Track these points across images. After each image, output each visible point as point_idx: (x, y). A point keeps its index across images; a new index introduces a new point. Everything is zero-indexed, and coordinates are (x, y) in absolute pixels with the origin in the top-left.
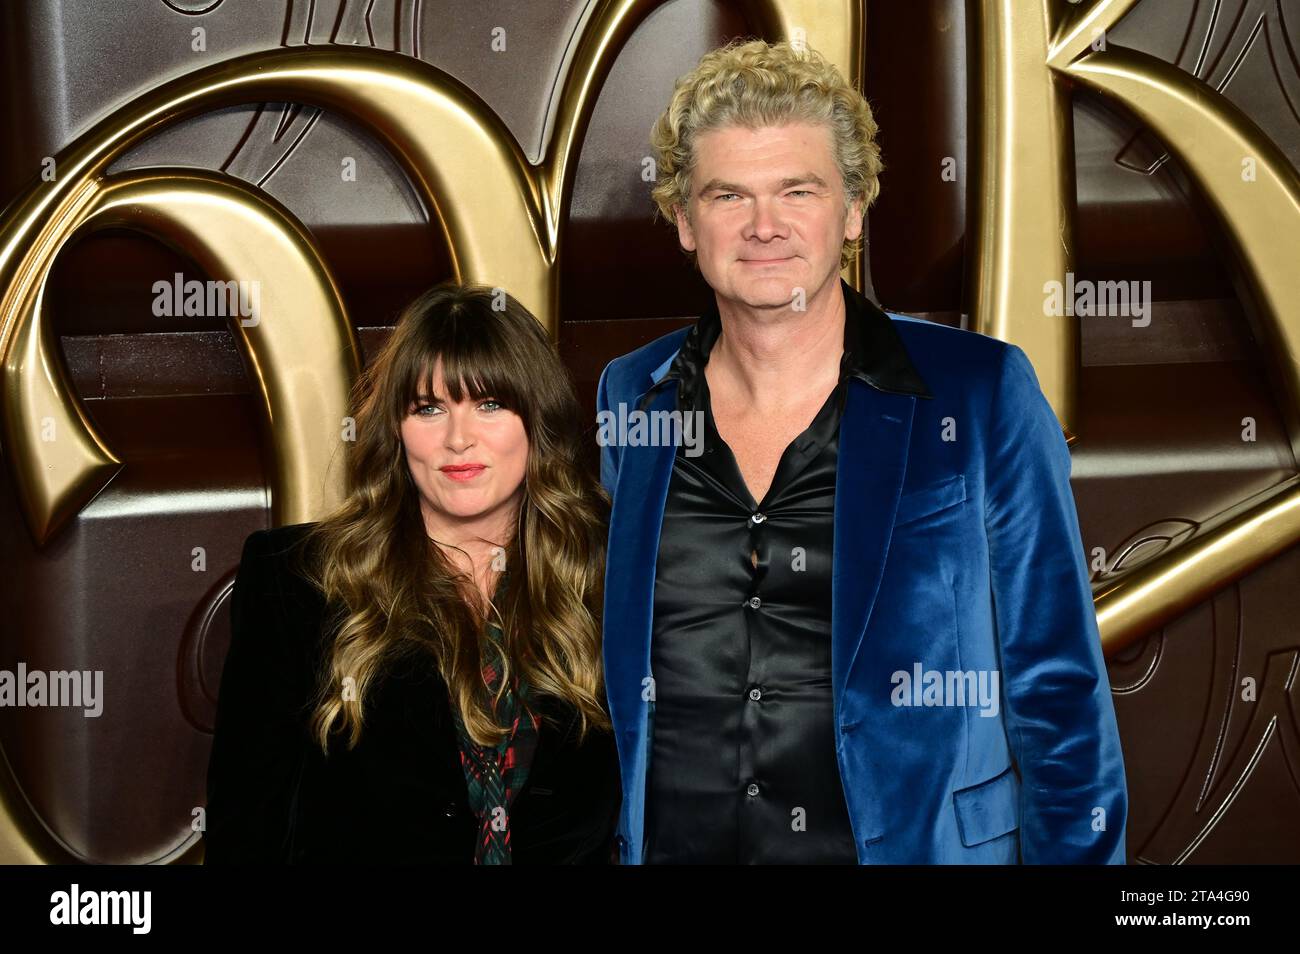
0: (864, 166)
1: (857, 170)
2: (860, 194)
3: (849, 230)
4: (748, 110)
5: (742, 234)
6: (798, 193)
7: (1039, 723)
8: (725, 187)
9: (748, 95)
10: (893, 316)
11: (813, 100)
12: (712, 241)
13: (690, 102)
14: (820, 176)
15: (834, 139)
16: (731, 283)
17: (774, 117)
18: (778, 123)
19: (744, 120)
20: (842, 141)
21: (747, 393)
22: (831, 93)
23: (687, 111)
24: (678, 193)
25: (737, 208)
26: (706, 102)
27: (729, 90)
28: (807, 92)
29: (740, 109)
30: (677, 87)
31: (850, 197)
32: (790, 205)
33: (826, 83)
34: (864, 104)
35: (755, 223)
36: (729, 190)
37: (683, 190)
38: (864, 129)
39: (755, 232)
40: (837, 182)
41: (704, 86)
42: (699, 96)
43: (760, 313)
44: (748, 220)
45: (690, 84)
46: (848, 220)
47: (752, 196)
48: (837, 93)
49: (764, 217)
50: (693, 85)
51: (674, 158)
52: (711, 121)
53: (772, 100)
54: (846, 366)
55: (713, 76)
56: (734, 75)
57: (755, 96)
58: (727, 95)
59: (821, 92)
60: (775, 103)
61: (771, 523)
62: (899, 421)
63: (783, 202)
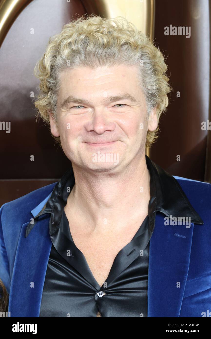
0: (159, 89)
1: (154, 92)
2: (158, 105)
3: (150, 125)
4: (90, 57)
5: (86, 127)
6: (120, 105)
8: (76, 101)
9: (90, 48)
10: (177, 178)
11: (129, 51)
13: (57, 51)
14: (132, 95)
17: (105, 61)
18: (107, 65)
19: (88, 63)
20: (146, 75)
22: (139, 48)
23: (55, 56)
24: (50, 103)
25: (83, 113)
26: (66, 52)
27: (79, 45)
28: (125, 47)
29: (85, 57)
30: (50, 43)
31: (150, 107)
32: (115, 112)
33: (136, 42)
34: (159, 54)
35: (94, 123)
36: (78, 103)
37: (52, 103)
38: (159, 68)
39: (94, 128)
40: (142, 98)
41: (65, 42)
42: (62, 48)
44: (89, 120)
45: (57, 41)
46: (150, 119)
47: (92, 107)
48: (143, 48)
49: (99, 120)
50: (59, 41)
51: (47, 84)
53: (104, 51)
54: (151, 206)
55: (70, 36)
56: (82, 37)
57: (94, 49)
58: (78, 48)
59: (133, 47)
60: (106, 52)
61: (109, 297)
62: (184, 237)
63: (111, 111)
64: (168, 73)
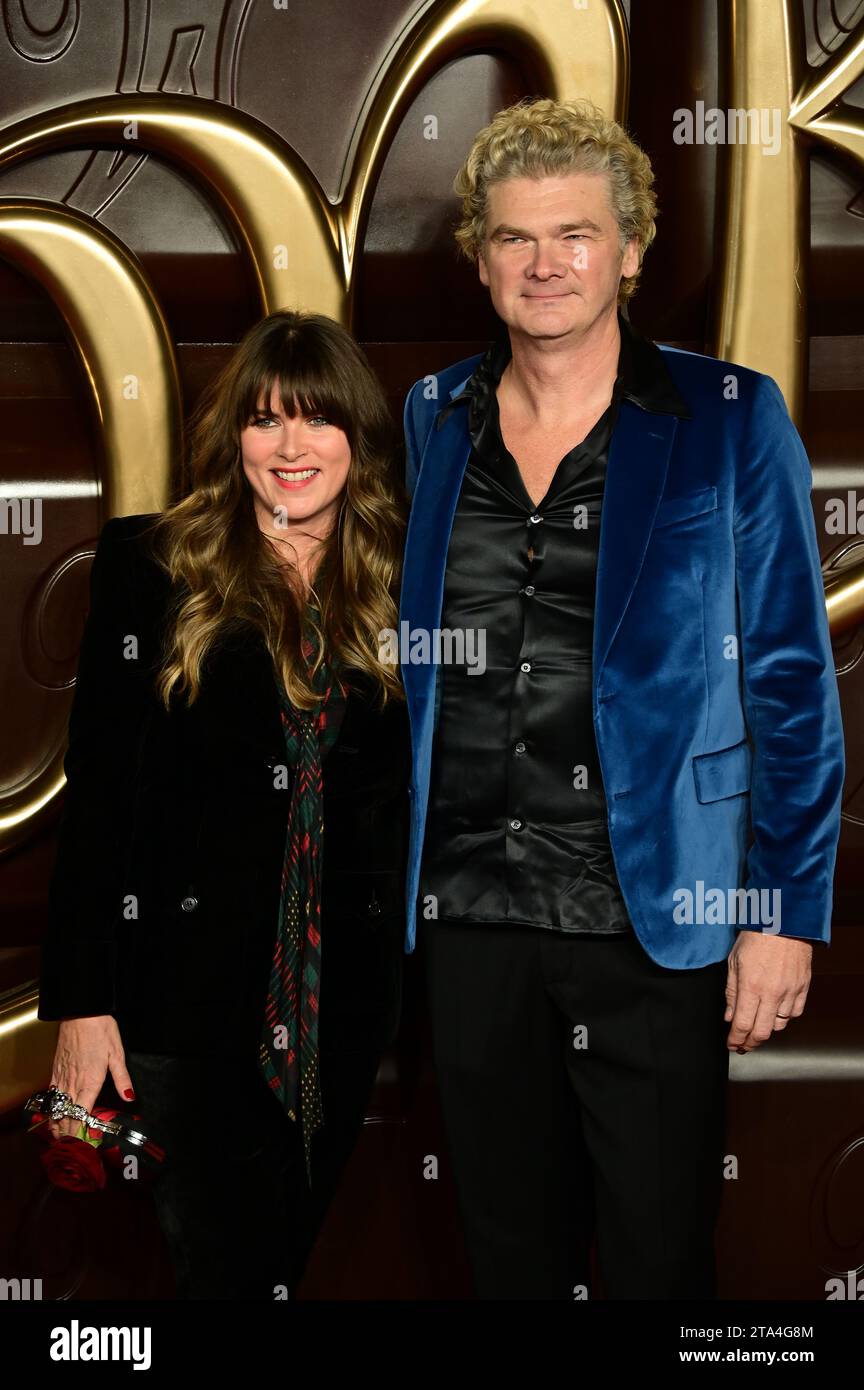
0: (639, 212)
1: (631, 216)
2: (635, 237)
3: (626, 269)
4: (532, 161)
5: (525, 272)
6: (574, 237)
7: (772, 702)
8: (511, 231)
9: (533, 148)
10: (662, 348)
11: (592, 154)
12: (500, 278)
13: (484, 156)
14: (594, 222)
15: (610, 188)
16: (516, 315)
17: (555, 169)
18: (559, 175)
19: (529, 172)
20: (619, 189)
21: (531, 411)
22: (608, 147)
23: (482, 162)
24: (474, 235)
25: (523, 249)
26: (498, 155)
27: (517, 145)
28: (587, 146)
29: (525, 162)
30: (476, 141)
31: (624, 239)
32: (566, 247)
33: (603, 138)
34: (641, 156)
35: (535, 264)
36: (514, 234)
37: (479, 233)
38: (640, 179)
39: (534, 272)
40: (612, 227)
41: (496, 140)
42: (492, 149)
43: (542, 343)
44: (530, 261)
45: (485, 138)
46: (625, 259)
47: (535, 239)
48: (614, 147)
49: (543, 259)
50: (489, 139)
51: (473, 204)
52: (502, 172)
53: (555, 153)
54: (618, 389)
55: (504, 131)
56: (522, 131)
57: (538, 151)
58: (515, 148)
59: (598, 146)
60: (556, 156)
61: (547, 523)
62: (662, 438)
63: (563, 246)
64: (654, 187)
